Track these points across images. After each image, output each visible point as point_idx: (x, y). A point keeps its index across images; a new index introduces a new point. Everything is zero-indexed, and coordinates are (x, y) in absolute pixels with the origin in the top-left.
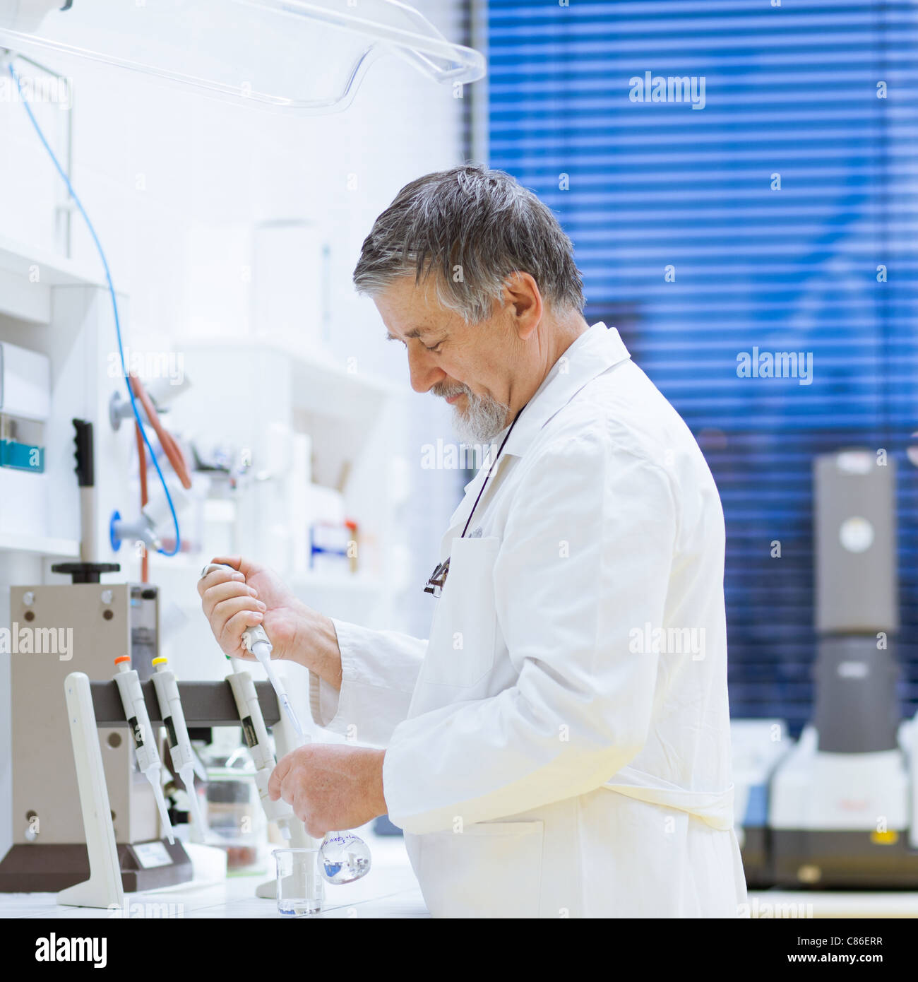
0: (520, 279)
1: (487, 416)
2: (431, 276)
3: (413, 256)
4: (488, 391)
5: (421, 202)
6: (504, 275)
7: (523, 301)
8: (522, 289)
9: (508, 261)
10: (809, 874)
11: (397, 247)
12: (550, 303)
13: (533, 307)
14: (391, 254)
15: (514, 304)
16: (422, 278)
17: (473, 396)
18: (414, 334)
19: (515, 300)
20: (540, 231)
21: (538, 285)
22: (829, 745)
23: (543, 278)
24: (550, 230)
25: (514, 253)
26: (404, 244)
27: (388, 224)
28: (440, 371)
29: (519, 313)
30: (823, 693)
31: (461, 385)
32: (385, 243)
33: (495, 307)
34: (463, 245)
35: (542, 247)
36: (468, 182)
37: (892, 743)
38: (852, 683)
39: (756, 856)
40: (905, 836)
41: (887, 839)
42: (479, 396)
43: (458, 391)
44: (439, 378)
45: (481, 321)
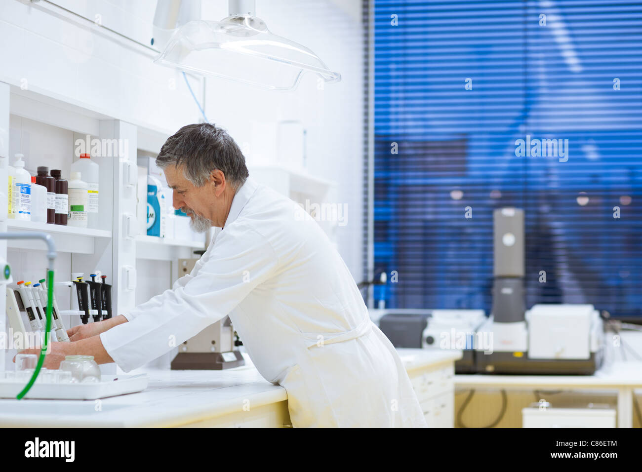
0: (218, 172)
1: (201, 223)
2: (182, 166)
3: (176, 157)
4: (202, 214)
5: (183, 137)
6: (211, 171)
7: (219, 181)
8: (219, 176)
9: (213, 165)
10: (490, 368)
11: (171, 152)
12: (230, 183)
13: (222, 184)
14: (168, 155)
15: (215, 182)
16: (178, 167)
17: (196, 215)
18: (174, 187)
19: (216, 180)
20: (230, 154)
21: (225, 176)
22: (498, 320)
23: (227, 173)
24: (235, 154)
25: (216, 162)
26: (173, 152)
27: (170, 142)
28: (184, 202)
29: (216, 186)
30: (496, 299)
31: (191, 210)
32: (167, 150)
33: (206, 181)
34: (196, 156)
35: (229, 162)
36: (204, 130)
37: (522, 318)
38: (506, 296)
39: (469, 362)
40: (526, 354)
41: (519, 355)
42: (198, 215)
43: (190, 212)
44: (183, 205)
45: (200, 186)
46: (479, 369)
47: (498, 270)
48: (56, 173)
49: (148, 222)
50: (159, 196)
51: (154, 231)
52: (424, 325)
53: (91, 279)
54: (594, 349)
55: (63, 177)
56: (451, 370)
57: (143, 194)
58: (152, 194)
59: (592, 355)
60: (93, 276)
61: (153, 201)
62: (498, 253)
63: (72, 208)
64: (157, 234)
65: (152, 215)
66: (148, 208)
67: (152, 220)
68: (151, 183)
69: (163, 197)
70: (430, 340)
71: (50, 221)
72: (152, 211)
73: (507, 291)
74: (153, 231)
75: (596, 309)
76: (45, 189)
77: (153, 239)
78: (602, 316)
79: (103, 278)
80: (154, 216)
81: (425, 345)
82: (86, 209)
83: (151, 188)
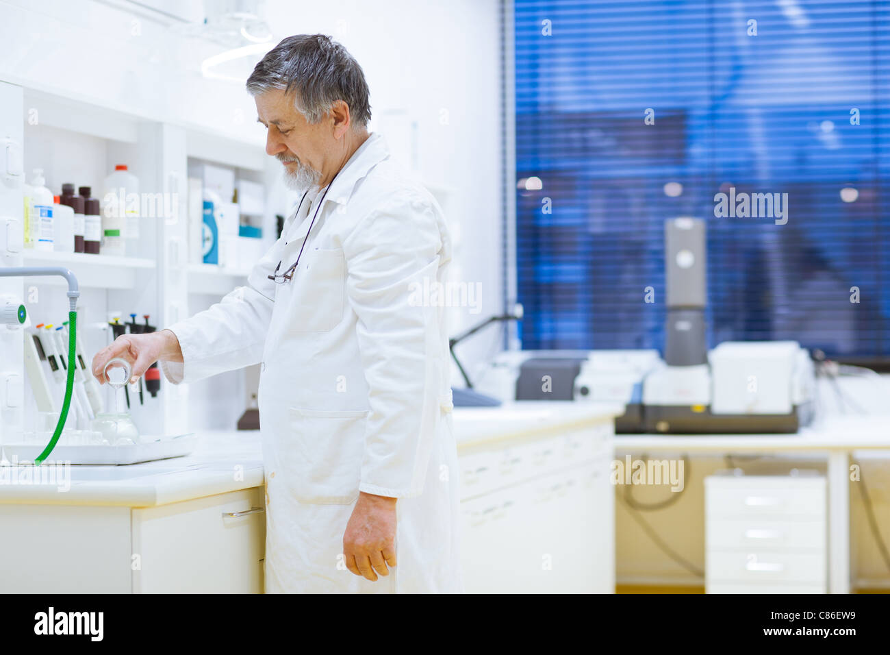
0: (341, 104)
1: (307, 176)
4: (310, 163)
5: (295, 51)
6: (333, 100)
7: (340, 117)
8: (340, 111)
9: (337, 93)
10: (663, 426)
11: (278, 71)
13: (344, 121)
15: (335, 118)
16: (288, 92)
17: (301, 164)
18: (275, 122)
19: (335, 115)
21: (350, 110)
23: (353, 107)
25: (341, 89)
26: (282, 71)
28: (285, 146)
29: (336, 124)
31: (295, 156)
33: (324, 118)
36: (323, 44)
37: (704, 360)
38: (682, 333)
39: (635, 418)
40: (708, 408)
41: (699, 410)
42: (305, 164)
43: (292, 159)
44: (283, 150)
45: (315, 123)
46: (649, 426)
47: (673, 299)
48: (85, 191)
49: (203, 246)
50: (217, 214)
51: (210, 257)
52: (577, 371)
53: (130, 320)
54: (798, 399)
55: (94, 195)
56: (610, 428)
57: (197, 211)
58: (208, 212)
59: (795, 408)
60: (133, 316)
61: (209, 220)
62: (671, 276)
63: (106, 233)
64: (215, 262)
65: (208, 239)
66: (203, 231)
67: (209, 245)
68: (208, 199)
69: (222, 216)
70: (585, 391)
71: (77, 250)
72: (208, 233)
73: (684, 326)
74: (209, 259)
75: (803, 346)
76: (70, 210)
77: (210, 268)
78: (813, 357)
79: (146, 318)
80: (212, 239)
81: (578, 397)
82: (122, 233)
83: (207, 205)
